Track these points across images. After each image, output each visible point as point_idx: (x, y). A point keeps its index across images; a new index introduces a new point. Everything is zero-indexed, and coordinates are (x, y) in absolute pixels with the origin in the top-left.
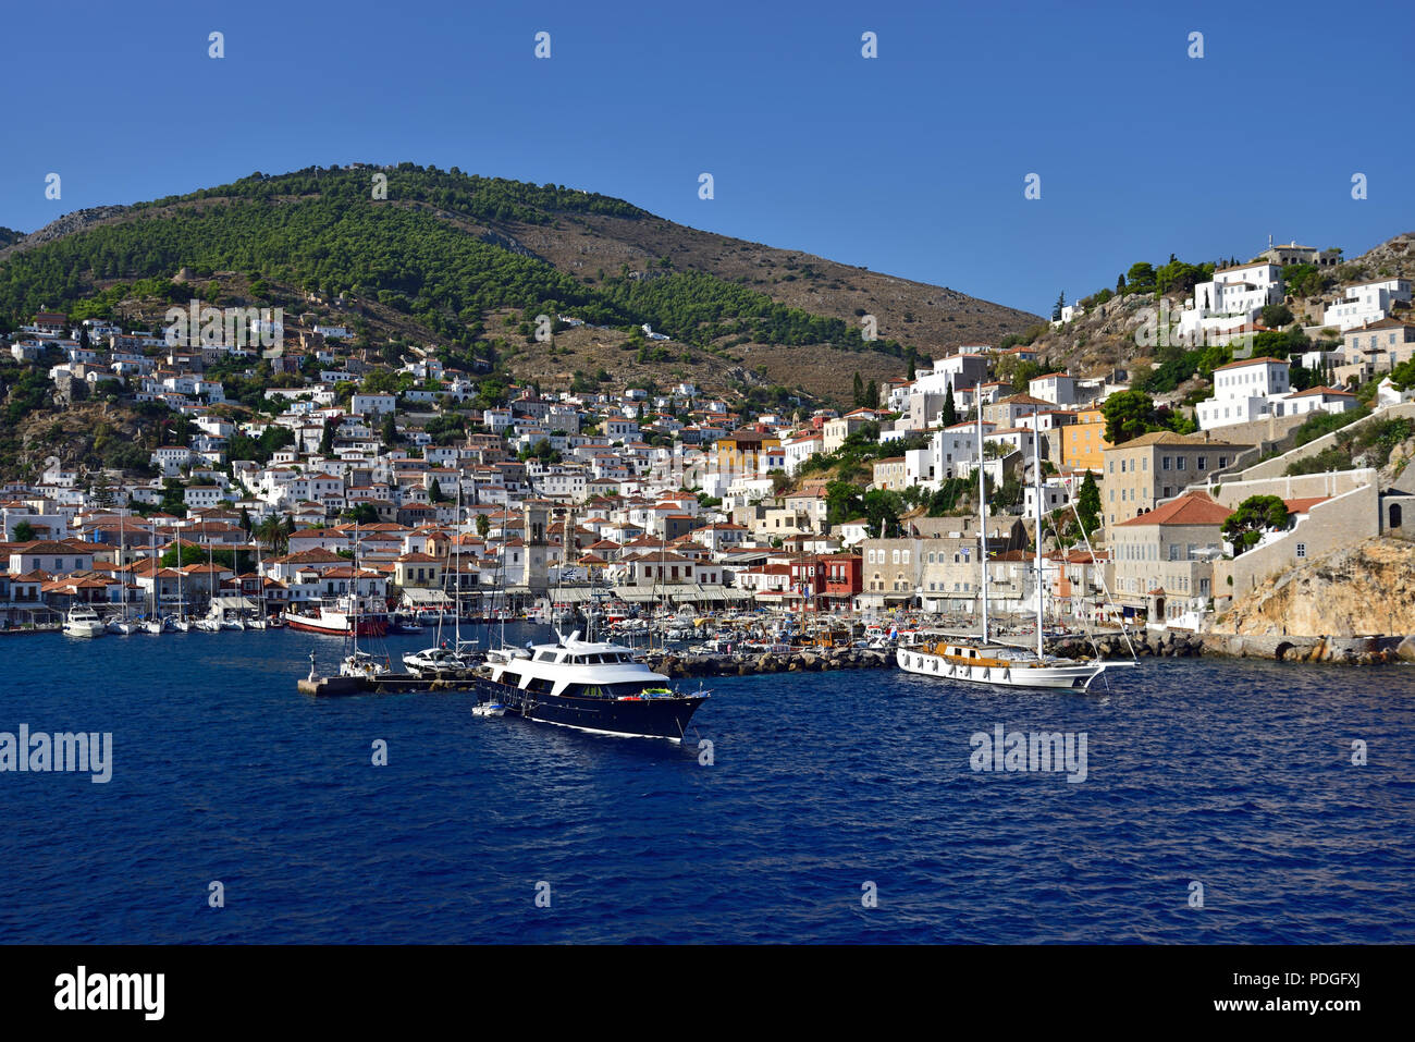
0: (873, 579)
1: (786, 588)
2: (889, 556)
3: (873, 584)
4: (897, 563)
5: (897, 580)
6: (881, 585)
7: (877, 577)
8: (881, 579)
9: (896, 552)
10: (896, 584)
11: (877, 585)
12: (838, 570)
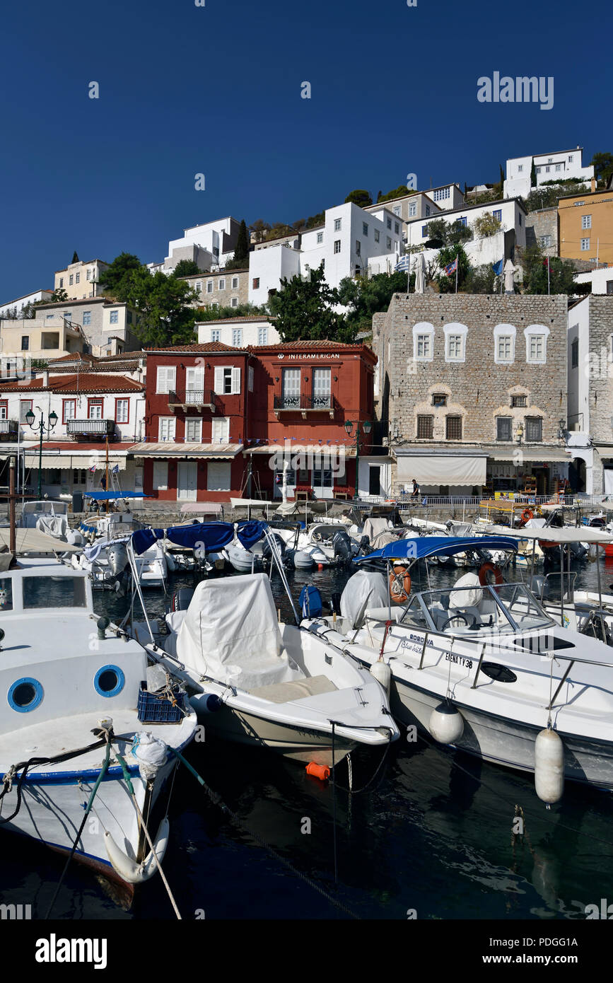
0: (426, 407)
1: (132, 429)
2: (479, 343)
3: (425, 423)
4: (510, 359)
5: (505, 411)
6: (453, 423)
7: (439, 400)
8: (453, 408)
9: (504, 330)
10: (504, 423)
11: (440, 424)
12: (309, 382)
